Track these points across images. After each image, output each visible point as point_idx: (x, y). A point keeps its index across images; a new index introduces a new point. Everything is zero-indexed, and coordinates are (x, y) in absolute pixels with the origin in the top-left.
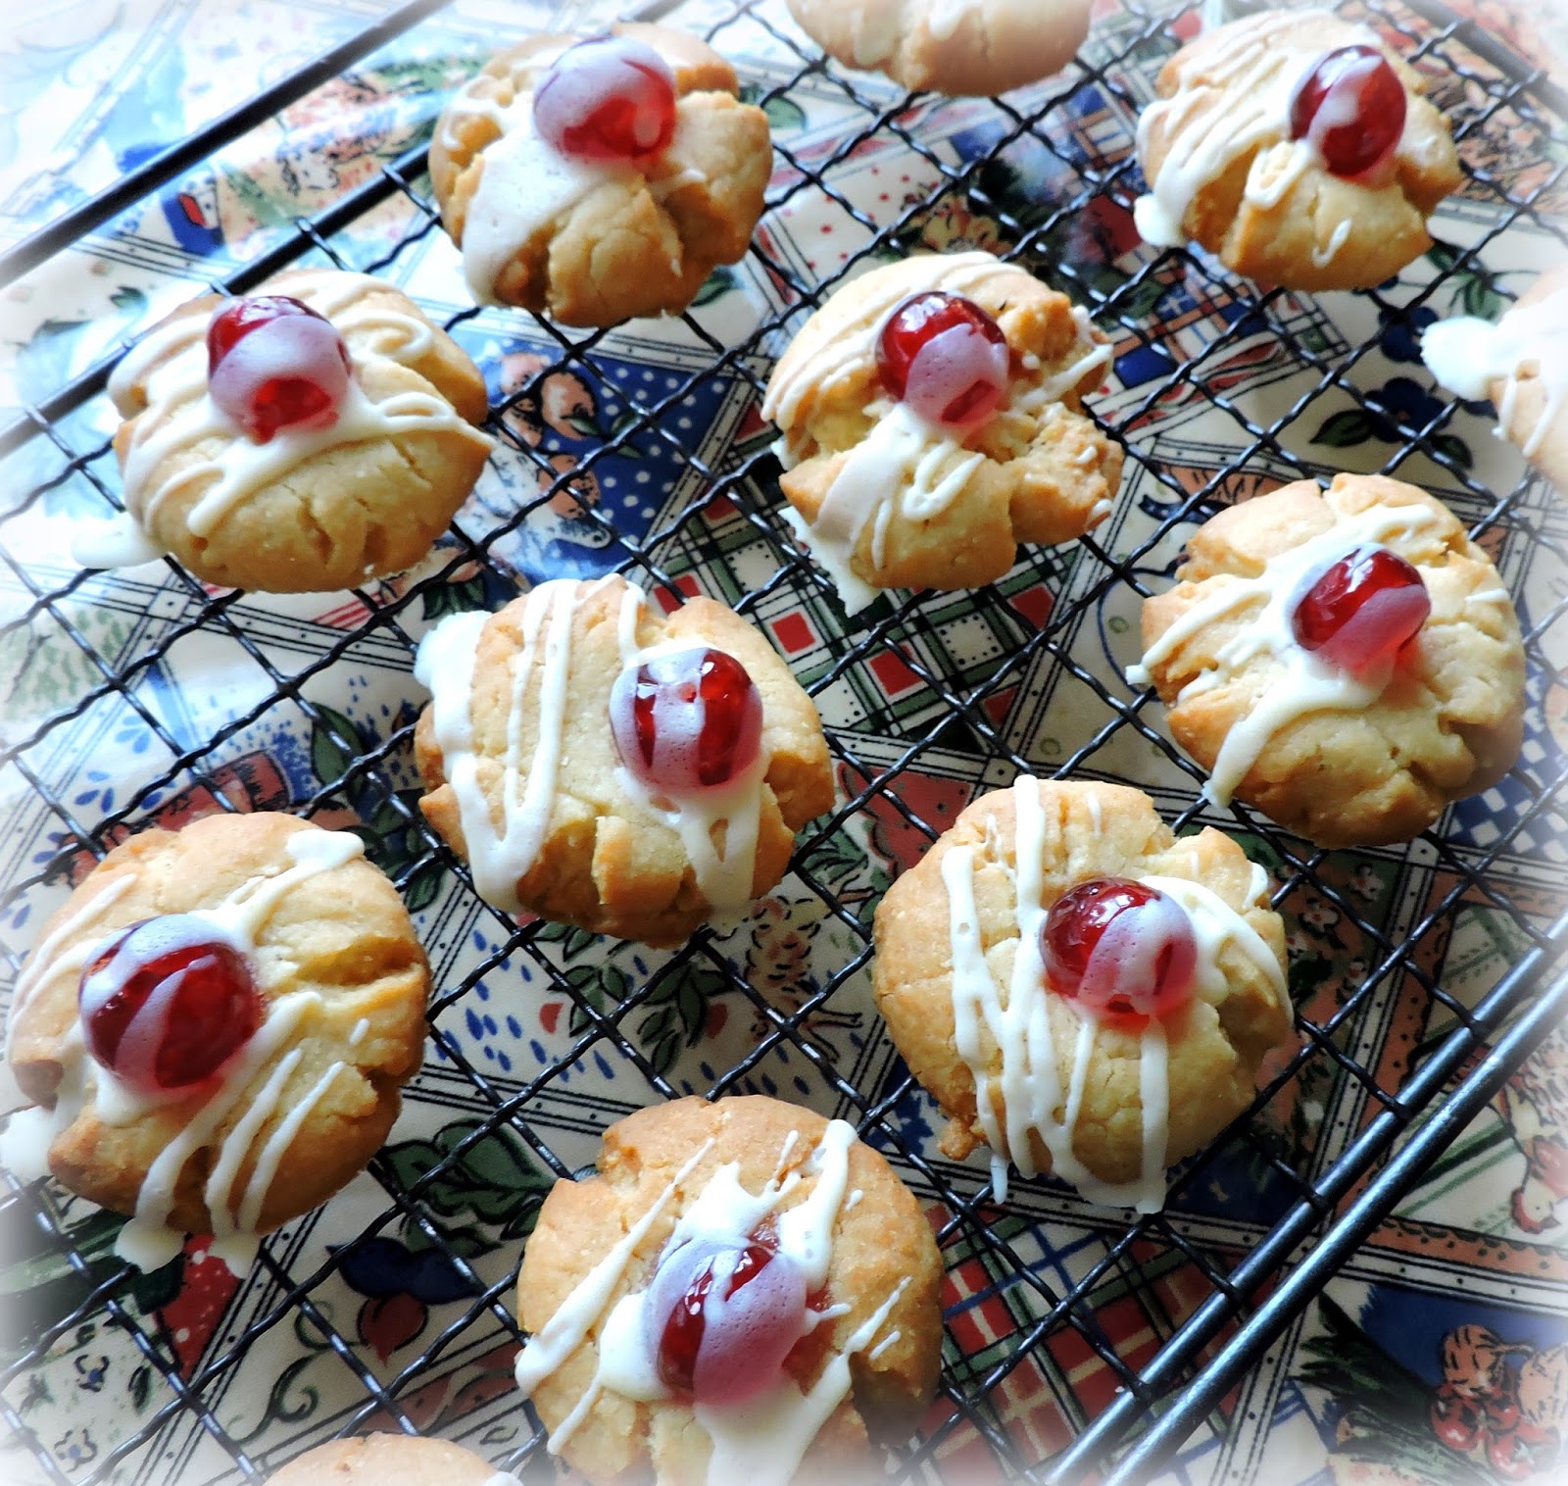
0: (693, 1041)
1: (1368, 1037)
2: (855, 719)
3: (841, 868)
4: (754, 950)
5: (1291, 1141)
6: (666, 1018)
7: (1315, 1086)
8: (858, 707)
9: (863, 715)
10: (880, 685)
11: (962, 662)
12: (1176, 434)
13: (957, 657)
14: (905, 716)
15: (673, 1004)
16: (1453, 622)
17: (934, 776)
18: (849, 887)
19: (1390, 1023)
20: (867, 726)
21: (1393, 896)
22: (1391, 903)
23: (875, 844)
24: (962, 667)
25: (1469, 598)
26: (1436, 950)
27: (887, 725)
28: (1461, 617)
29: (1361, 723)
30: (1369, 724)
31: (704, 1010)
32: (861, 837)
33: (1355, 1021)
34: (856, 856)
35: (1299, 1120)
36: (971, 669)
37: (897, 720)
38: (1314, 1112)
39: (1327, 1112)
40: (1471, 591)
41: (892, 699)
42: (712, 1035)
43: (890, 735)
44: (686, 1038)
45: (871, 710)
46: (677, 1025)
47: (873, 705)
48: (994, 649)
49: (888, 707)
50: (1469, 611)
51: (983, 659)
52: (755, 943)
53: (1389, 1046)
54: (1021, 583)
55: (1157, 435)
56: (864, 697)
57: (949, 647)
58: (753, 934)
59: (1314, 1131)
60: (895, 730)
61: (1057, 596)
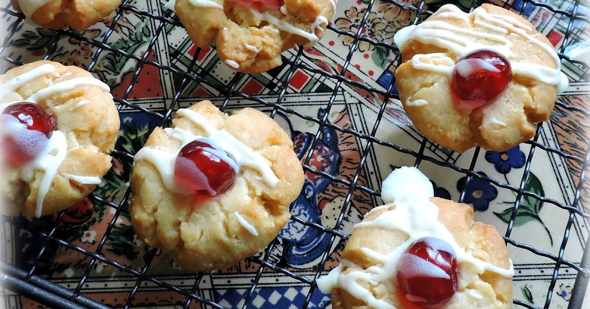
0: (29, 49)
1: (111, 285)
2: (173, 46)
3: (112, 68)
4: (70, 53)
5: (53, 267)
6: (34, 37)
7: (80, 269)
8: (179, 45)
9: (176, 48)
10: (190, 48)
11: (214, 72)
12: (365, 110)
13: (215, 69)
14: (181, 62)
15: (40, 37)
16: (223, 211)
17: (161, 83)
18: (105, 74)
19: (120, 292)
20: (172, 51)
21: (178, 275)
22: (174, 275)
23: (125, 74)
24: (211, 73)
25: (237, 213)
26: (160, 301)
27: (175, 57)
28: (227, 213)
29: (161, 190)
30: (162, 194)
31: (41, 48)
32: (126, 69)
33: (115, 277)
34: (118, 70)
35: (63, 267)
36: (212, 76)
37: (178, 60)
38: (69, 273)
39: (71, 278)
40: (240, 213)
41: (186, 54)
42: (33, 54)
43: (171, 60)
44: (28, 47)
45: (179, 49)
46: (33, 42)
47: (181, 50)
48: (226, 81)
49: (182, 55)
50: (231, 215)
51: (219, 80)
52: (72, 53)
53: (110, 294)
54: (261, 79)
55: (360, 103)
56: (183, 45)
57: (218, 64)
58: (76, 50)
59: (62, 275)
60: (174, 61)
61: (261, 94)
